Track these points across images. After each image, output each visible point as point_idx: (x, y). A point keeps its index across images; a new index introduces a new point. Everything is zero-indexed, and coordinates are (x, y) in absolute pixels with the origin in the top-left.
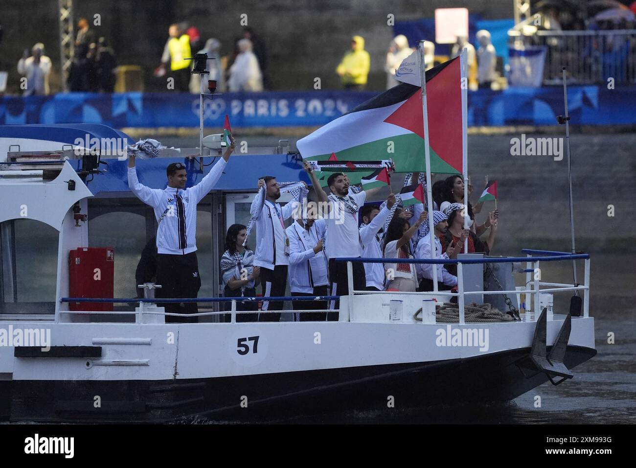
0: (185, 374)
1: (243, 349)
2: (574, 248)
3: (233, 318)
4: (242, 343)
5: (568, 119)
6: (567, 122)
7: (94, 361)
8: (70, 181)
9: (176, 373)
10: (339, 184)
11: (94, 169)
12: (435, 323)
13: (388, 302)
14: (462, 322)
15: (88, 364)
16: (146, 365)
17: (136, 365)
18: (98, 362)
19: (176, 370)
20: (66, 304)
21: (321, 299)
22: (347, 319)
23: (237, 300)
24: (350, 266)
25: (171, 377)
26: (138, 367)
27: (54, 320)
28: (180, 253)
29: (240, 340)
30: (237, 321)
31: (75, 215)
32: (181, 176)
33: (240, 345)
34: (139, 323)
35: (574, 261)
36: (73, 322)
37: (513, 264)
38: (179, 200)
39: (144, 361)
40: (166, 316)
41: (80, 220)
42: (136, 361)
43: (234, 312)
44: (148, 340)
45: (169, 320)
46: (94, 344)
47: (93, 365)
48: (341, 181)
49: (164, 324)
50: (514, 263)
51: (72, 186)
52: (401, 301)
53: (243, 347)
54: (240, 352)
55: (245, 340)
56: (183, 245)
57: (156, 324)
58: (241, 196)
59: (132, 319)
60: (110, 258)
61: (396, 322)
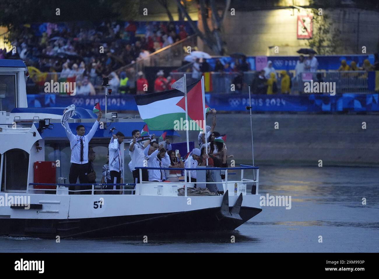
0: (72, 217)
1: (96, 206)
2: (253, 164)
3: (93, 192)
4: (96, 203)
5: (251, 108)
6: (251, 109)
7: (40, 211)
8: (34, 132)
9: (68, 216)
10: (137, 135)
11: (43, 127)
12: (177, 196)
13: (157, 187)
14: (186, 196)
15: (37, 212)
16: (57, 212)
17: (54, 212)
18: (41, 211)
19: (68, 215)
20: (32, 186)
21: (128, 185)
22: (139, 194)
23: (94, 185)
24: (140, 170)
25: (67, 218)
26: (55, 213)
27: (26, 193)
28: (80, 163)
29: (95, 202)
30: (94, 194)
31: (37, 147)
32: (82, 130)
33: (95, 204)
34: (57, 195)
35: (254, 170)
36: (36, 194)
37: (220, 171)
38: (81, 141)
39: (57, 211)
40: (69, 192)
41: (39, 149)
42: (54, 211)
43: (93, 190)
44: (59, 202)
45: (70, 193)
46: (40, 203)
47: (40, 212)
48: (138, 134)
49: (68, 195)
50: (222, 170)
51: (35, 134)
52: (162, 186)
53: (96, 205)
54: (94, 207)
55: (97, 202)
56: (82, 160)
57: (64, 195)
58: (127, 140)
59: (54, 192)
60: (54, 166)
61: (160, 195)
